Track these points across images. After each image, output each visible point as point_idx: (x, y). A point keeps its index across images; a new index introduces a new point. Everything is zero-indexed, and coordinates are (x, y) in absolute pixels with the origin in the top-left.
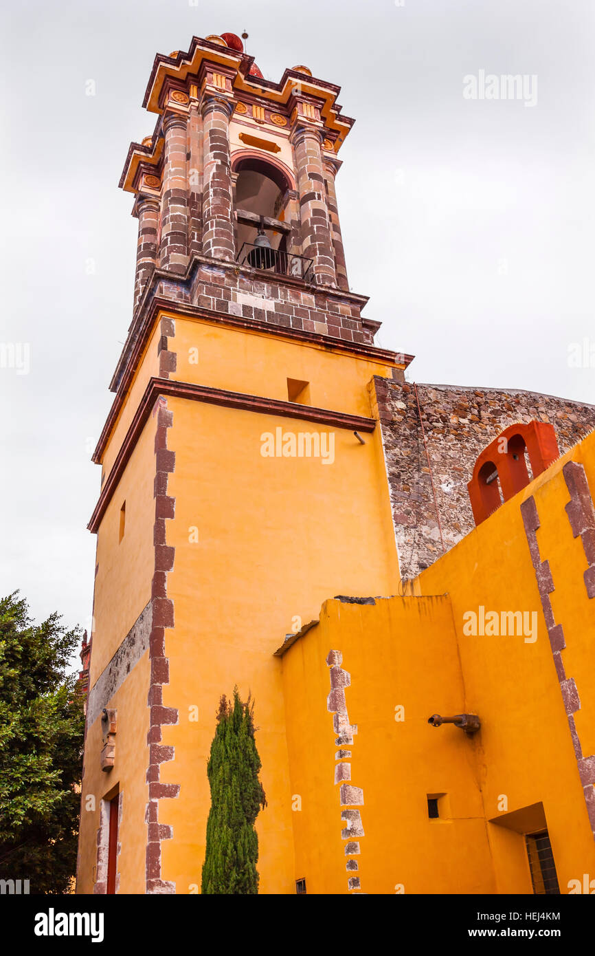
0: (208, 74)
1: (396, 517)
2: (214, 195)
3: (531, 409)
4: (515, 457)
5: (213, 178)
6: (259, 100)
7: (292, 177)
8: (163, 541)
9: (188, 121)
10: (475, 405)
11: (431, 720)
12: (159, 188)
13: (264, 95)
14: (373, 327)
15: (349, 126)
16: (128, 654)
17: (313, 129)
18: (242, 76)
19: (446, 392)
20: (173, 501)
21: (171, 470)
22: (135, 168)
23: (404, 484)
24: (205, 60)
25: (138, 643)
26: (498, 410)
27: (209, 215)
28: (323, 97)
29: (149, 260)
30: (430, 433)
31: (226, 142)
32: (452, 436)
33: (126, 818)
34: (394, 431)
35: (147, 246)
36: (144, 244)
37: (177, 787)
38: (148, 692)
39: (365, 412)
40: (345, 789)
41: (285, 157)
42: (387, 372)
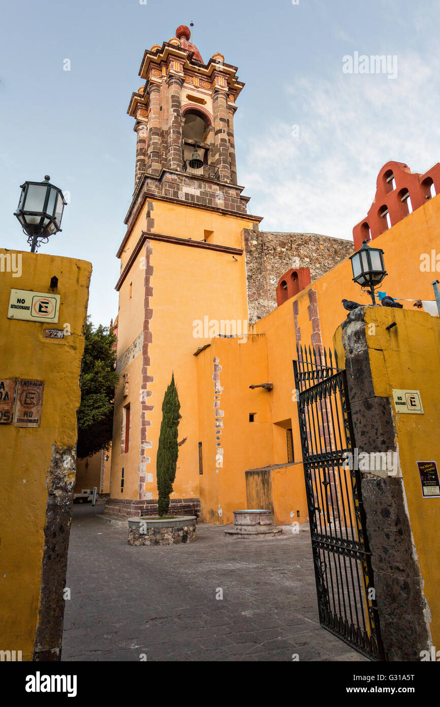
0: (171, 62)
1: (249, 295)
2: (173, 133)
3: (316, 243)
4: (294, 280)
5: (173, 123)
6: (197, 74)
7: (212, 119)
8: (148, 306)
9: (161, 88)
10: (290, 242)
11: (250, 387)
12: (147, 117)
13: (199, 72)
14: (246, 200)
15: (241, 87)
16: (133, 351)
17: (223, 92)
18: (188, 62)
19: (276, 235)
20: (152, 288)
21: (152, 275)
22: (135, 105)
23: (254, 280)
24: (170, 54)
25: (138, 348)
26: (300, 244)
27: (170, 144)
28: (229, 73)
29: (142, 157)
30: (267, 256)
31: (179, 103)
32: (277, 257)
33: (133, 417)
34: (251, 255)
35: (141, 149)
36: (140, 149)
37: (153, 407)
38: (142, 369)
39: (239, 245)
40: (217, 411)
41: (208, 108)
42: (250, 225)
